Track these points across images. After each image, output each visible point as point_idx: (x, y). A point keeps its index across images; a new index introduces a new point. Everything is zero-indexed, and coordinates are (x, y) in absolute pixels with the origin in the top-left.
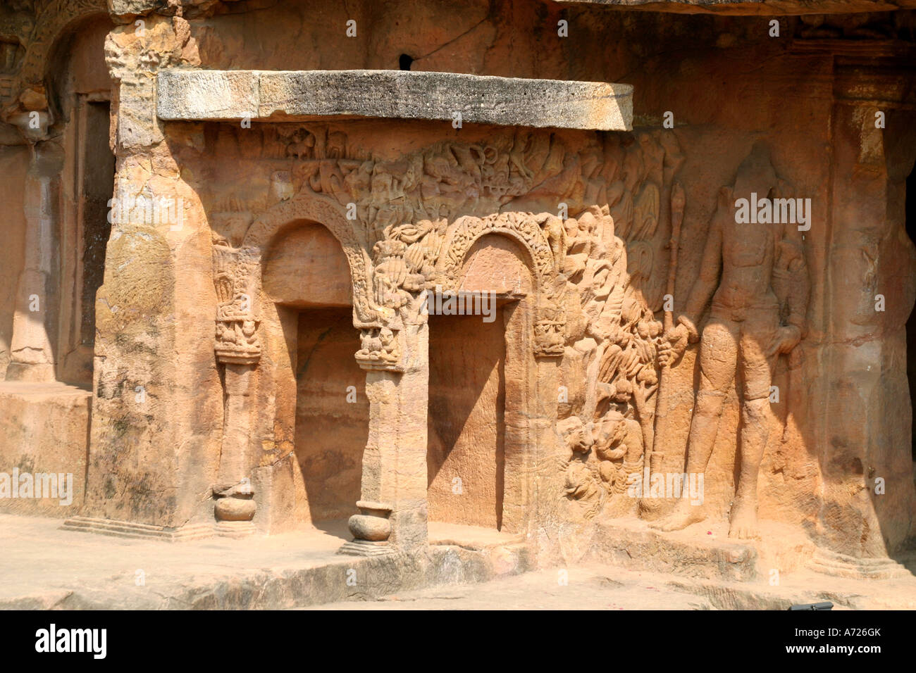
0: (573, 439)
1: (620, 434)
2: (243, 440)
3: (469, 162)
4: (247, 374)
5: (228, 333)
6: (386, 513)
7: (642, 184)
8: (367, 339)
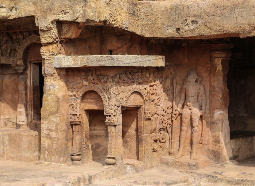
0: (154, 138)
1: (164, 136)
2: (78, 142)
3: (129, 75)
4: (78, 126)
5: (73, 117)
6: (114, 158)
7: (166, 78)
8: (108, 118)
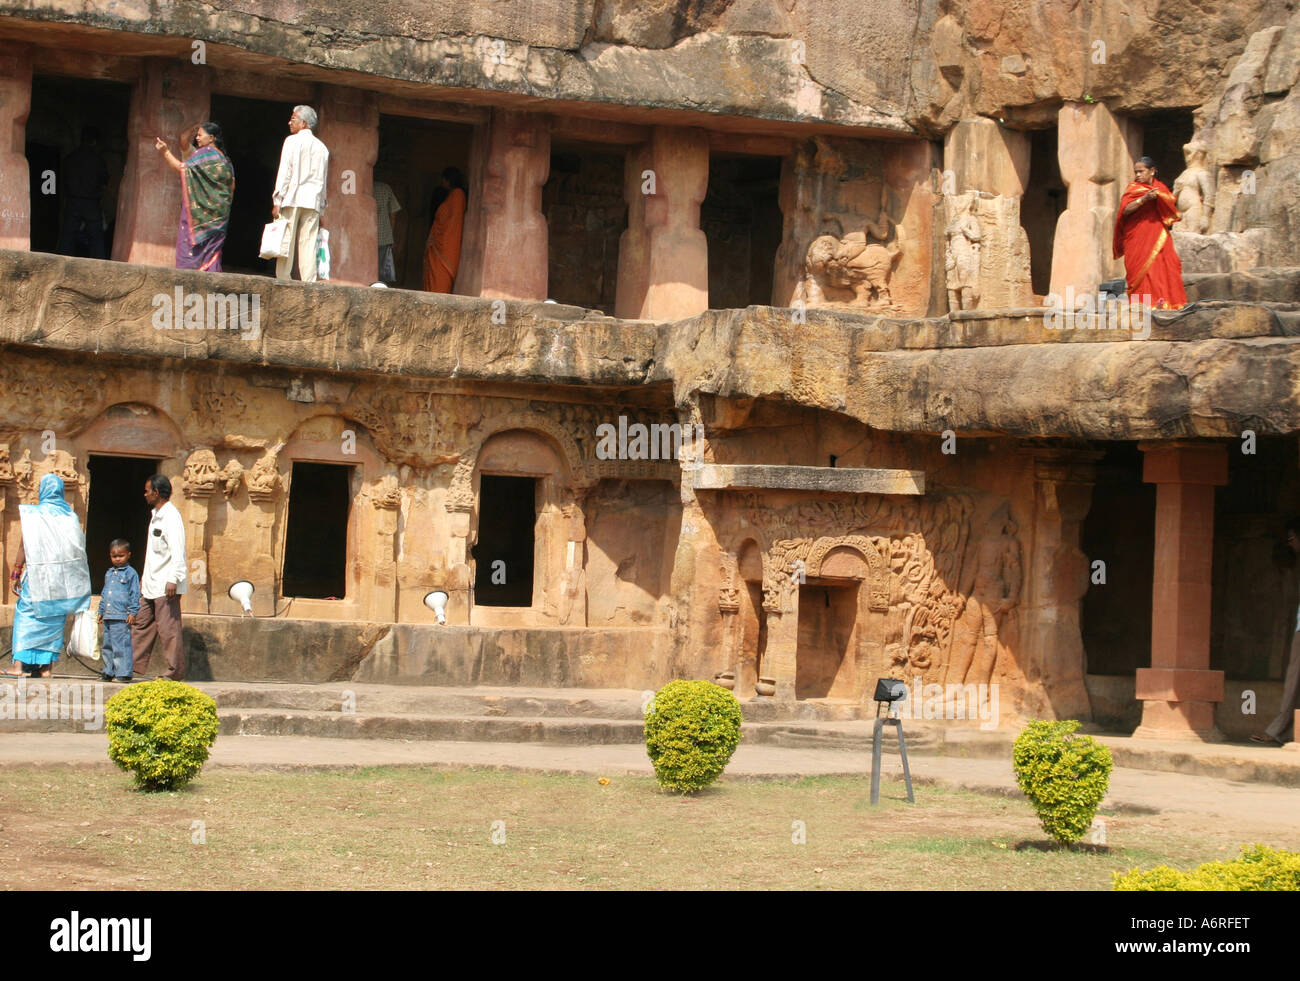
0: (893, 654)
1: (925, 654)
2: (729, 649)
3: (827, 510)
4: (732, 616)
5: (722, 596)
6: (772, 683)
7: (948, 522)
8: (767, 597)
